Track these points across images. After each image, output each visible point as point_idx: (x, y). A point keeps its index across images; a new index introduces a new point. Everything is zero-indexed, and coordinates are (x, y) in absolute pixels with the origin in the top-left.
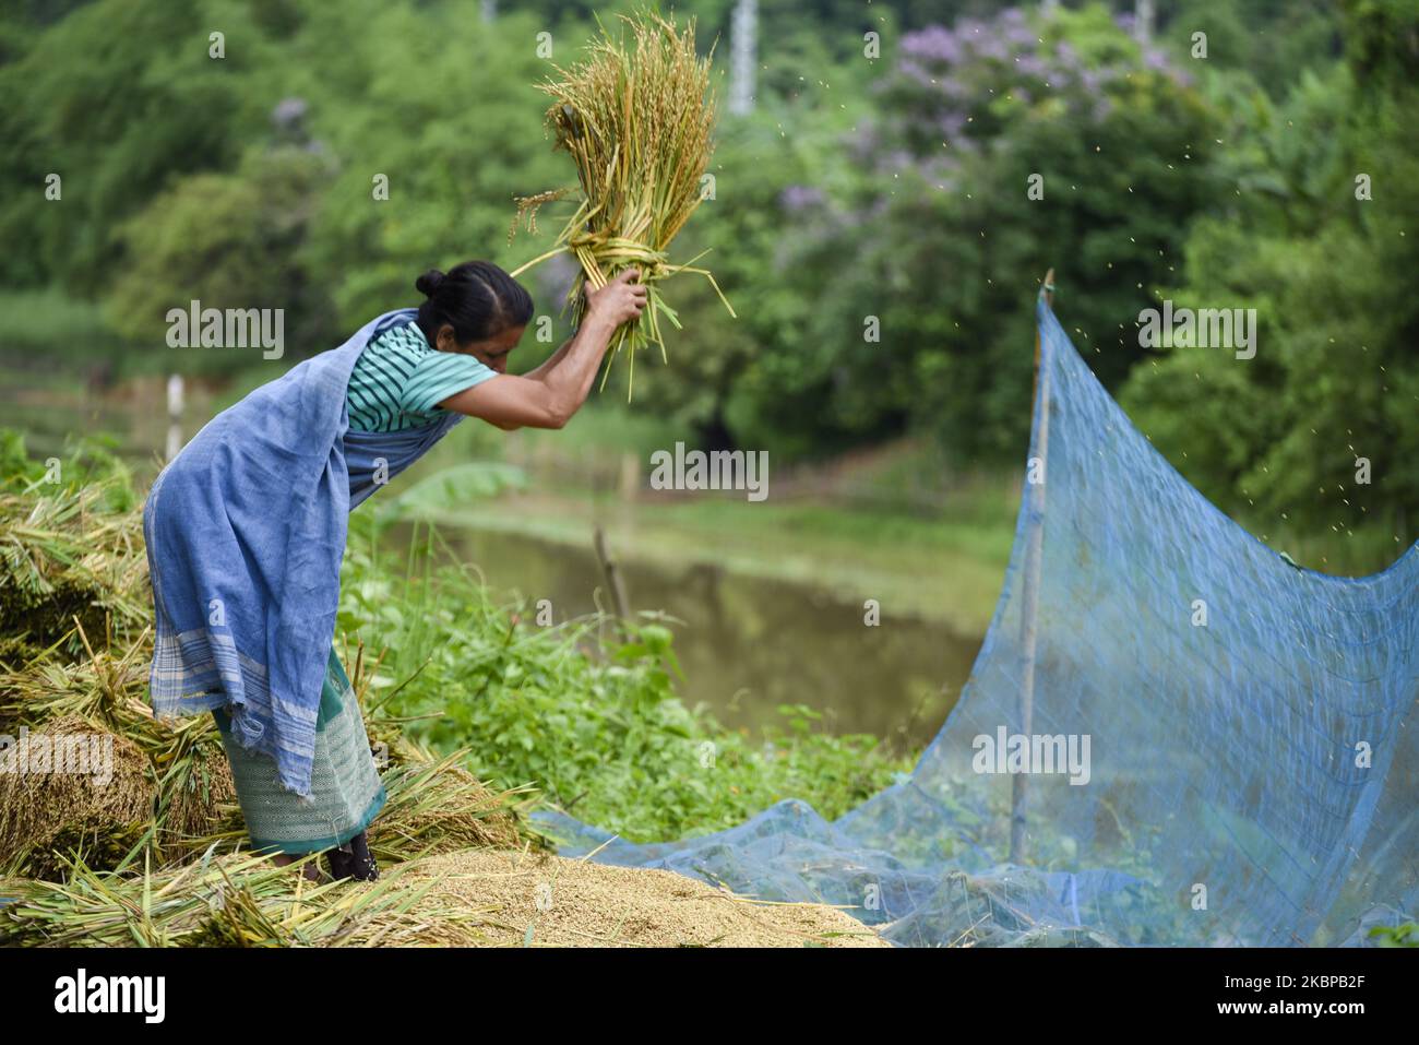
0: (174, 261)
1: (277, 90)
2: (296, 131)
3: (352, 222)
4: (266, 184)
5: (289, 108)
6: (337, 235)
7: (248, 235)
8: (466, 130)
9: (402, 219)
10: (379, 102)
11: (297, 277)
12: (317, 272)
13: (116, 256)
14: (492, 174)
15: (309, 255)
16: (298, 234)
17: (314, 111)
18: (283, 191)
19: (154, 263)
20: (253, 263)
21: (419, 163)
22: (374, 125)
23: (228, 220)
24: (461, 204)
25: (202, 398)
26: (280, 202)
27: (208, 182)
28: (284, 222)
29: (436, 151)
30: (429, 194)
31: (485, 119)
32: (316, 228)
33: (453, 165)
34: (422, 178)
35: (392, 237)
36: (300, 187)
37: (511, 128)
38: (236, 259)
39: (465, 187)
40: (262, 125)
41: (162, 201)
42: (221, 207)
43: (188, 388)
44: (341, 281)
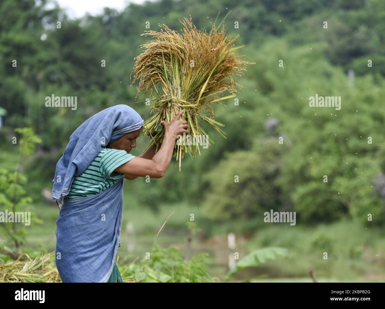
0: (229, 188)
1: (266, 116)
2: (274, 132)
3: (297, 167)
4: (263, 154)
5: (271, 122)
6: (292, 172)
7: (257, 175)
8: (342, 126)
9: (318, 163)
10: (306, 117)
11: (278, 190)
12: (285, 188)
13: (206, 187)
14: (353, 142)
15: (282, 181)
16: (277, 173)
17: (281, 123)
18: (270, 156)
19: (220, 189)
20: (260, 186)
21: (323, 140)
22: (305, 126)
23: (249, 170)
24: (341, 155)
25: (243, 242)
26: (269, 161)
27: (240, 154)
28: (271, 168)
29: (330, 135)
30: (328, 152)
31: (349, 120)
32: (284, 169)
33: (337, 140)
34: (325, 146)
35: (314, 171)
36: (277, 154)
37: (360, 123)
38: (253, 185)
39: (343, 149)
40: (261, 129)
41: (223, 163)
42: (246, 164)
43: (237, 238)
44: (294, 190)
